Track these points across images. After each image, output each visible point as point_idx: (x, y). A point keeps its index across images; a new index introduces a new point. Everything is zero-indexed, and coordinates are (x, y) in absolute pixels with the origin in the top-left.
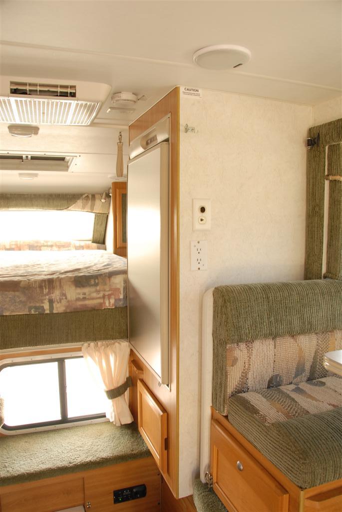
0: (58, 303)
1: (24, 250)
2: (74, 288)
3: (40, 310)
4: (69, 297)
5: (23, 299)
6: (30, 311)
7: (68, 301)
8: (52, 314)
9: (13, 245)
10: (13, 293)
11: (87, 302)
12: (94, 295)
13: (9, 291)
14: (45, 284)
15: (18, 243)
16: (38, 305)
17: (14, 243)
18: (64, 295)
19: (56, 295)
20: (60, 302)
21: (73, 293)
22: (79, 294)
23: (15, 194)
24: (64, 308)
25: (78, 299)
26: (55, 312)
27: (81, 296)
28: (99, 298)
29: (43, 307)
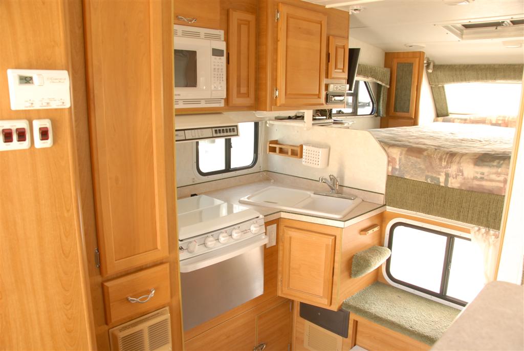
0: (454, 178)
2: (472, 166)
3: (435, 182)
4: (466, 174)
5: (423, 167)
6: (426, 180)
7: (464, 179)
8: (446, 189)
9: (499, 120)
10: (415, 159)
11: (484, 183)
12: (493, 177)
13: (412, 156)
14: (446, 157)
16: (434, 175)
17: (501, 118)
18: (461, 171)
19: (453, 169)
20: (456, 178)
21: (470, 171)
22: (477, 173)
24: (459, 185)
25: (475, 178)
26: (449, 186)
27: (479, 176)
28: (499, 181)
29: (439, 178)
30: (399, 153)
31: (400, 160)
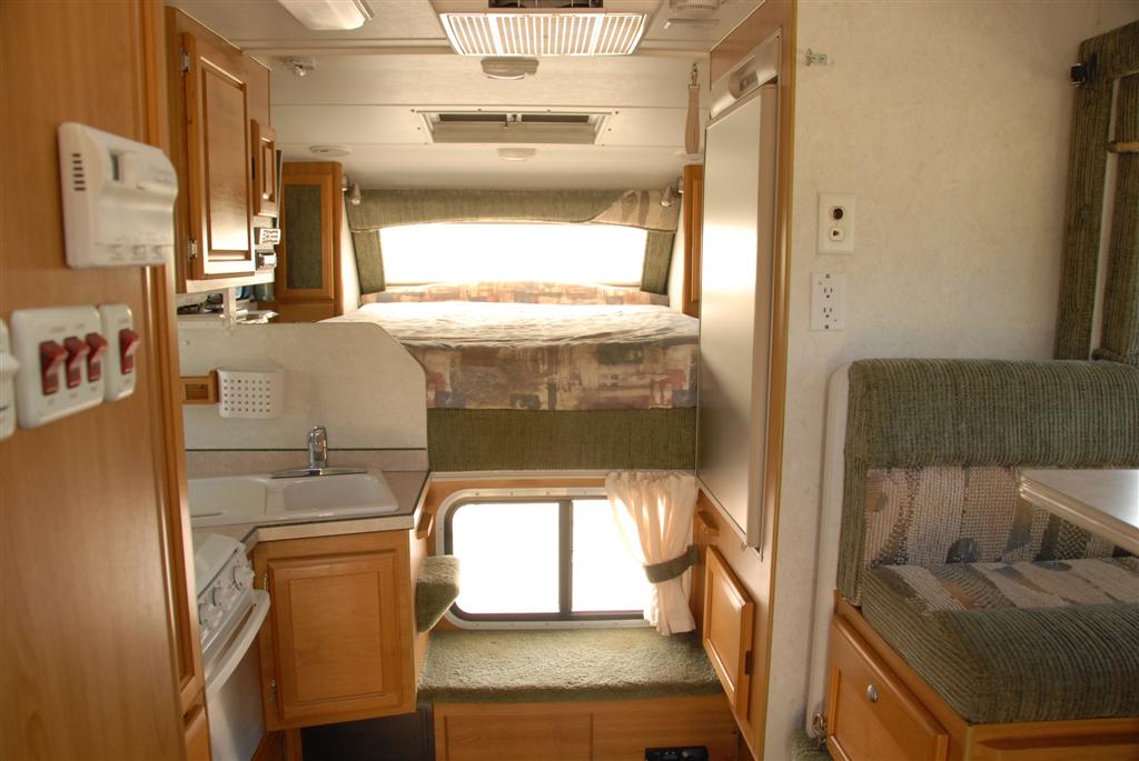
0: (565, 391)
1: (504, 301)
2: (595, 365)
3: (531, 404)
4: (586, 382)
5: (502, 380)
6: (513, 404)
7: (584, 390)
8: (552, 411)
9: (483, 291)
10: (484, 368)
11: (619, 393)
12: (634, 380)
13: (477, 365)
14: (543, 356)
15: (495, 288)
16: (527, 393)
17: (485, 287)
18: (578, 377)
19: (562, 375)
20: (570, 389)
21: (594, 375)
22: (605, 377)
23: (490, 191)
24: (576, 403)
25: (603, 387)
26: (559, 407)
27: (609, 382)
28: (643, 387)
29: (537, 397)
30: (448, 362)
31: (452, 376)
